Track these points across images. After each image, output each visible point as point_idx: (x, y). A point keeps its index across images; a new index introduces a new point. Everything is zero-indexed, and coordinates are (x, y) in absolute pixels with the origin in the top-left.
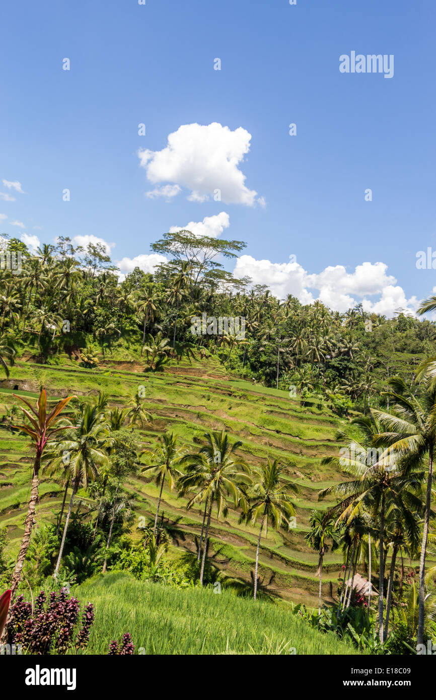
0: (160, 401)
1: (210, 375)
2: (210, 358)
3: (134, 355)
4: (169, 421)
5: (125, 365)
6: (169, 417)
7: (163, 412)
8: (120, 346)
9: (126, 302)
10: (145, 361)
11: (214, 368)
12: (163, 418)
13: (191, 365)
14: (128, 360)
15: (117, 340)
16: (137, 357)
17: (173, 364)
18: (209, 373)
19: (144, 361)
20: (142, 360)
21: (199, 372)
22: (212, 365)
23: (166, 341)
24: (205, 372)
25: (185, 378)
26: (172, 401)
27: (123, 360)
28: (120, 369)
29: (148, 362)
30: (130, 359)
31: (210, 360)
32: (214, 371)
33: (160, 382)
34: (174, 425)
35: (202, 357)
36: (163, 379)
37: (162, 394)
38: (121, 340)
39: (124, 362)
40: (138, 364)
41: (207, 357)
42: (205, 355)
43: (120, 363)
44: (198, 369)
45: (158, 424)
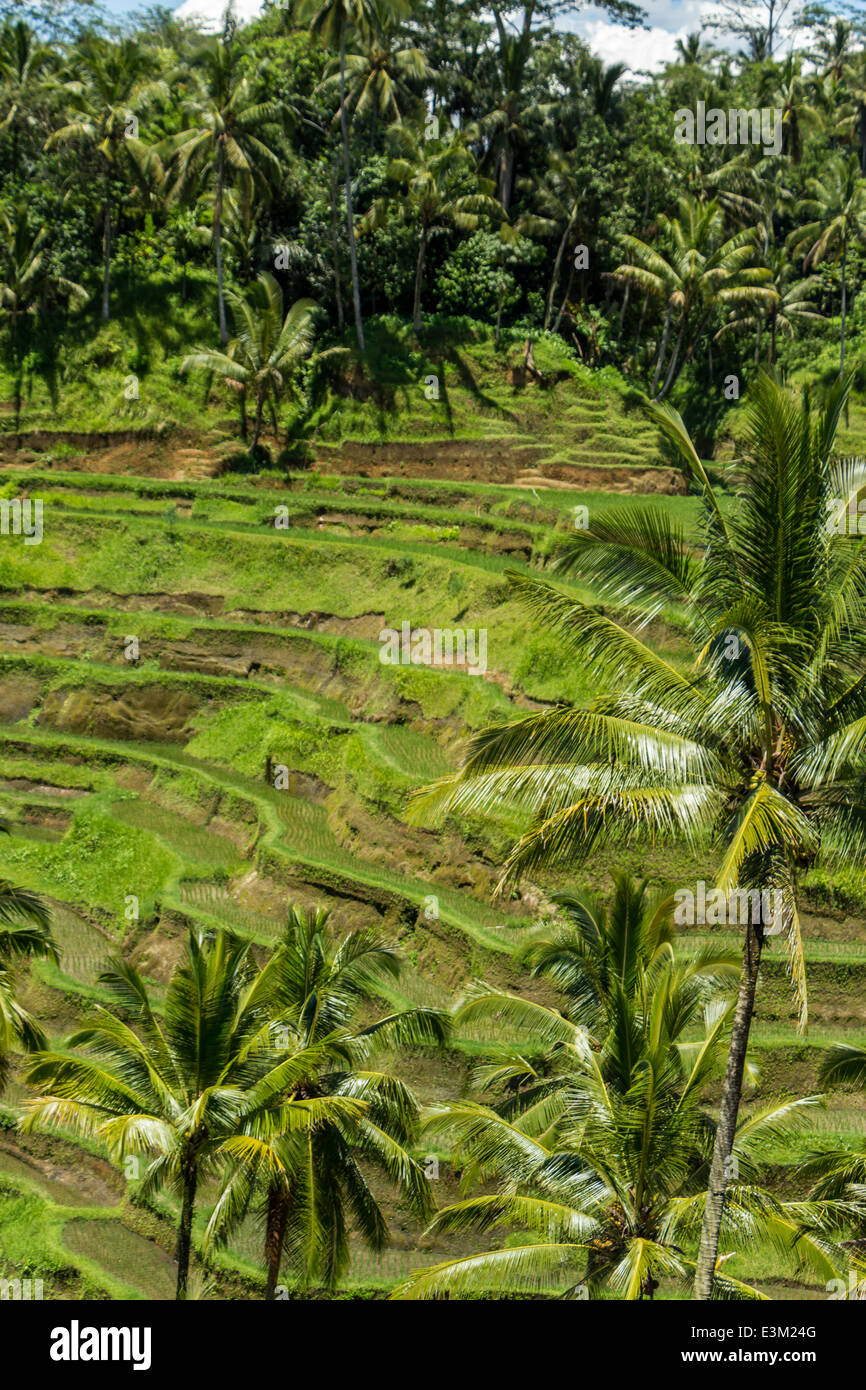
0: (198, 600)
1: (556, 472)
2: (561, 386)
3: (174, 397)
4: (208, 693)
5: (126, 448)
6: (217, 672)
7: (189, 649)
8: (104, 360)
9: (104, 146)
10: (231, 425)
11: (584, 435)
12: (183, 676)
13: (451, 429)
14: (140, 424)
15: (92, 336)
16: (191, 406)
17: (356, 427)
18: (558, 458)
19: (221, 426)
20: (211, 419)
21: (499, 458)
22: (576, 418)
23: (306, 320)
24: (529, 458)
25: (394, 493)
26: (246, 600)
27: (114, 425)
28: (101, 466)
29: (242, 430)
30: (152, 416)
31: (568, 397)
32: (579, 451)
33: (240, 513)
34: (227, 708)
35: (519, 384)
36: (252, 502)
37: (213, 567)
38: (111, 337)
39: (119, 437)
40: (190, 438)
41: (545, 383)
42: (534, 374)
43: (100, 441)
44: (493, 444)
45: (158, 707)
